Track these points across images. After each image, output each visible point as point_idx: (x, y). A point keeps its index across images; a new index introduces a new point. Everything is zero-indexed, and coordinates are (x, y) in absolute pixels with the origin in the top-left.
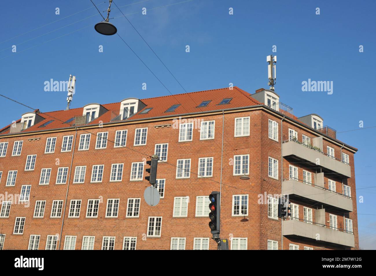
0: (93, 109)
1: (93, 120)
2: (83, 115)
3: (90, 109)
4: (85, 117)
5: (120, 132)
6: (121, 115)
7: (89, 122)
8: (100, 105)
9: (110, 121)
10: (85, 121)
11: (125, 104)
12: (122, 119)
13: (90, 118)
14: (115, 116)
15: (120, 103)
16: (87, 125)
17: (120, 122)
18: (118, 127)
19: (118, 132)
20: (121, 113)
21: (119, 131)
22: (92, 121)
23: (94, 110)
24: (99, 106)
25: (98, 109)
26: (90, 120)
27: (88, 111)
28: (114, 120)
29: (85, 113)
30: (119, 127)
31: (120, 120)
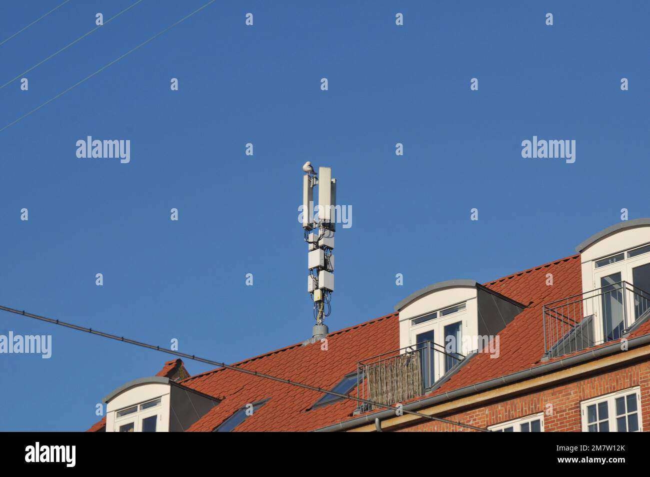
0: (447, 311)
1: (455, 368)
2: (402, 352)
3: (431, 316)
4: (416, 361)
5: (604, 406)
6: (591, 319)
7: (437, 379)
8: (478, 287)
9: (545, 359)
10: (417, 378)
11: (601, 262)
12: (599, 337)
13: (439, 361)
14: (564, 331)
15: (577, 257)
16: (429, 397)
17: (593, 353)
18: (586, 384)
19: (591, 409)
20: (592, 307)
21: (596, 401)
22: (451, 373)
23: (451, 319)
24: (473, 292)
25: (472, 307)
26: (439, 372)
27: (424, 328)
28: (561, 350)
29: (408, 337)
30: (596, 380)
31: (592, 342)
